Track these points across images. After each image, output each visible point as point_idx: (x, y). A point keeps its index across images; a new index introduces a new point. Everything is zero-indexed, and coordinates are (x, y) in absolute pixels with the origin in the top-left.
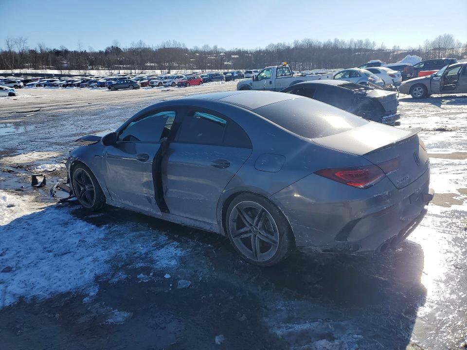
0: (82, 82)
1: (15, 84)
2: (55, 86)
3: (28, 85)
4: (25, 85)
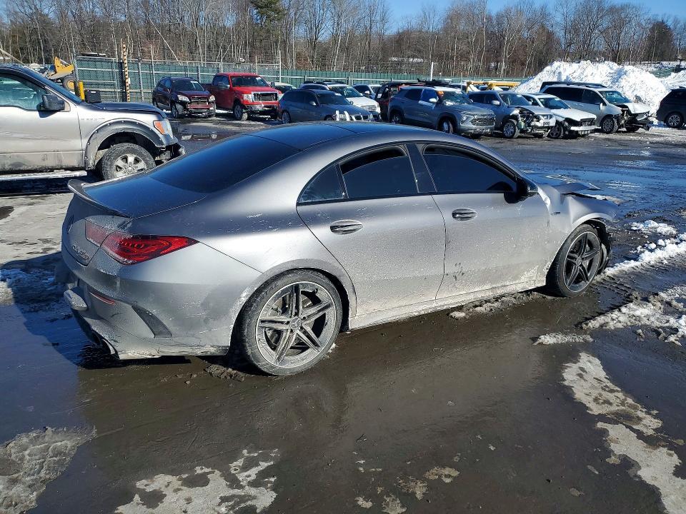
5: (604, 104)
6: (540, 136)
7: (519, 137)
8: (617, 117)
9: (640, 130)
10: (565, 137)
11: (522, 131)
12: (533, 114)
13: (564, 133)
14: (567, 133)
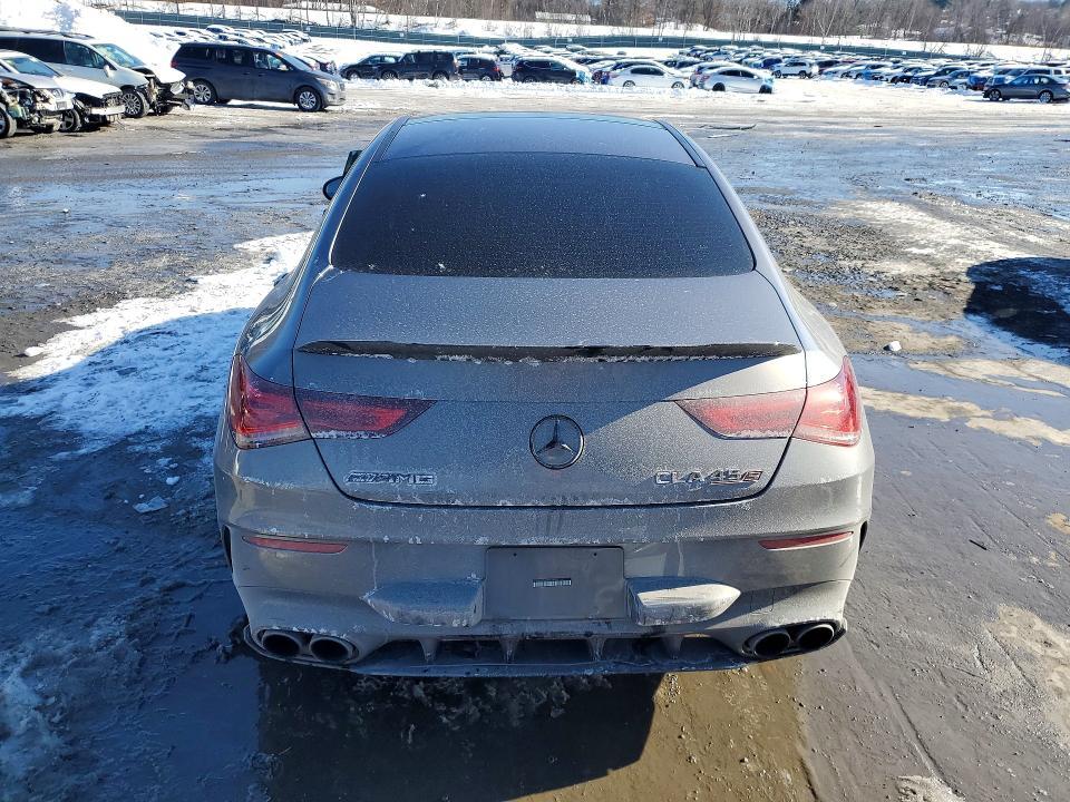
0: (938, 74)
1: (803, 68)
2: (876, 79)
3: (826, 74)
4: (821, 72)
5: (112, 68)
6: (48, 129)
7: (16, 135)
8: (141, 89)
9: (176, 110)
10: (88, 128)
11: (21, 123)
12: (31, 87)
13: (82, 121)
14: (87, 120)
